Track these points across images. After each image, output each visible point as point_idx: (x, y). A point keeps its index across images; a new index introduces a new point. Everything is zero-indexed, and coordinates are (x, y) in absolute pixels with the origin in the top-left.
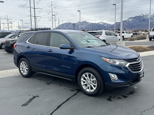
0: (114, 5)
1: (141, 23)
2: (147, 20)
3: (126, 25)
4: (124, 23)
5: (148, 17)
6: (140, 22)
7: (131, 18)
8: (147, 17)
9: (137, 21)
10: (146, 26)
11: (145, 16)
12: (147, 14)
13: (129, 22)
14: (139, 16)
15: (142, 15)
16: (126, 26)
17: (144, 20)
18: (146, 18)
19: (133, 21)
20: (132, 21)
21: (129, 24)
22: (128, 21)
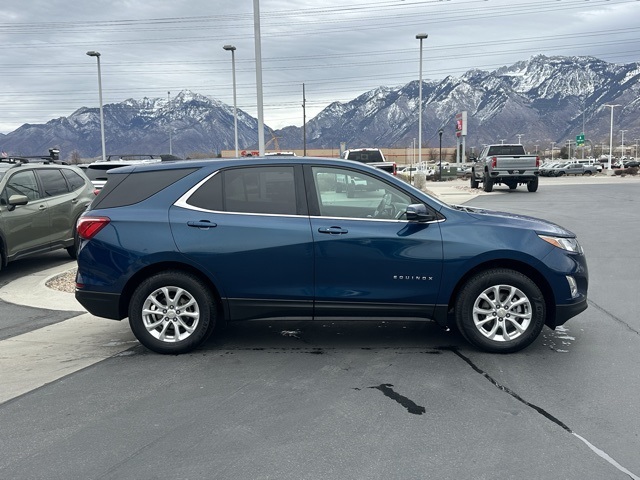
0: (92, 54)
1: (131, 133)
2: (148, 122)
3: (68, 140)
4: (60, 130)
5: (152, 113)
6: (124, 129)
7: (86, 112)
8: (149, 113)
9: (111, 126)
10: (149, 146)
11: (143, 106)
12: (146, 101)
13: (80, 125)
14: (118, 105)
15: (129, 103)
16: (69, 143)
17: (138, 122)
18: (144, 113)
19: (95, 123)
20: (93, 122)
21: (83, 135)
22: (76, 122)
